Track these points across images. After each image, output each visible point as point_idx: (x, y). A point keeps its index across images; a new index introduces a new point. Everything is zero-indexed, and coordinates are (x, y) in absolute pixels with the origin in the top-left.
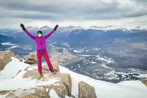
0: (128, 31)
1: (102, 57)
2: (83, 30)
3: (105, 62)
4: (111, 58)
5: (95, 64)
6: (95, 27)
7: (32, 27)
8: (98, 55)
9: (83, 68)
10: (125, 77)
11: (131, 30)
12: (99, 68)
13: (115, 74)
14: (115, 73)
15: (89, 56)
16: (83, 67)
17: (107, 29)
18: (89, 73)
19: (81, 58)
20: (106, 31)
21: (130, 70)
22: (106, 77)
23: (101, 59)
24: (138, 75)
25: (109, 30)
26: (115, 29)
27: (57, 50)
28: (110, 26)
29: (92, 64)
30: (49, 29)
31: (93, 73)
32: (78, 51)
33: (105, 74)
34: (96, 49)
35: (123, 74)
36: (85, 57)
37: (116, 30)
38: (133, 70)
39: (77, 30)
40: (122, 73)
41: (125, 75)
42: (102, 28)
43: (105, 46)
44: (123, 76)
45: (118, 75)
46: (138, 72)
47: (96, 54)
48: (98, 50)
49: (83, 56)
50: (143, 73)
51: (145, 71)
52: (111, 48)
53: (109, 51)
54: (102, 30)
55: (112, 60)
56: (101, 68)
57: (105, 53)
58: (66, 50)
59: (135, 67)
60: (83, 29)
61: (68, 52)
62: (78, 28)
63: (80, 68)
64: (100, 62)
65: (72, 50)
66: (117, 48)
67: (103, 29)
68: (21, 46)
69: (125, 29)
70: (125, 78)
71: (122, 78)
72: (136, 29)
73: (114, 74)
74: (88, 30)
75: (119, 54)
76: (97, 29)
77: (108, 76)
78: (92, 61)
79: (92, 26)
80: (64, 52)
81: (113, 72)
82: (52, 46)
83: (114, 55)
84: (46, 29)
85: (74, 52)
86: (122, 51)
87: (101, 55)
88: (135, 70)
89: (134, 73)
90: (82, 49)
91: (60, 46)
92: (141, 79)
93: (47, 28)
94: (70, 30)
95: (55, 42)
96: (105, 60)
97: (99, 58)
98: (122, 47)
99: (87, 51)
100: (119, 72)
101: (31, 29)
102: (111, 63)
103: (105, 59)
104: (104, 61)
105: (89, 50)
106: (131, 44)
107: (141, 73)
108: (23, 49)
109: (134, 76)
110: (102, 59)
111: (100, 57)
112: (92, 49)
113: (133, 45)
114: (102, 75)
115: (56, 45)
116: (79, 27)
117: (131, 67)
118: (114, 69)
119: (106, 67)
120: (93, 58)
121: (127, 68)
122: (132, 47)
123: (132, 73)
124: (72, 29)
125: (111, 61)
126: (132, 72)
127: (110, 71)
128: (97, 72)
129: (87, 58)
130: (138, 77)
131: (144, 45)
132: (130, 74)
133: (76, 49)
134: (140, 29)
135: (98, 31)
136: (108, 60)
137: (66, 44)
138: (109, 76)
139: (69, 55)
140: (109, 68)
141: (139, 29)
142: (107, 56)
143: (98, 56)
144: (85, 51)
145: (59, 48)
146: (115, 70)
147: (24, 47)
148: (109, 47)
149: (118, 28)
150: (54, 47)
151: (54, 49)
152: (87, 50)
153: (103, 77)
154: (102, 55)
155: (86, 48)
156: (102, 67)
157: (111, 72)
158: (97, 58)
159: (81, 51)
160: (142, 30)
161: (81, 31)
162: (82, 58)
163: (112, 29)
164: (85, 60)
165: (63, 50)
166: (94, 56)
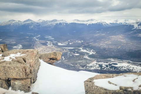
0: (107, 24)
1: (84, 49)
2: (66, 24)
3: (88, 54)
4: (93, 50)
5: (78, 56)
6: (78, 20)
7: (14, 21)
8: (81, 47)
9: (67, 60)
10: (105, 66)
11: (110, 23)
12: (82, 60)
13: (97, 65)
14: (96, 64)
15: (73, 48)
16: (67, 59)
18: (73, 64)
19: (65, 51)
20: (88, 25)
21: (110, 60)
22: (89, 67)
23: (83, 51)
24: (116, 64)
25: (90, 24)
26: (96, 22)
27: (41, 43)
28: (92, 20)
29: (76, 56)
30: (33, 22)
31: (77, 64)
32: (62, 44)
33: (87, 65)
34: (79, 42)
35: (104, 64)
36: (69, 49)
37: (97, 24)
38: (112, 60)
39: (60, 24)
40: (103, 63)
41: (105, 65)
42: (84, 21)
43: (87, 38)
44: (103, 65)
45: (99, 65)
46: (117, 62)
47: (79, 47)
48: (81, 43)
49: (67, 49)
50: (121, 63)
51: (122, 61)
52: (92, 40)
53: (91, 43)
54: (84, 24)
55: (94, 52)
56: (84, 59)
57: (87, 45)
58: (50, 43)
59: (114, 57)
60: (66, 22)
61: (52, 45)
62: (61, 22)
63: (64, 60)
64: (83, 54)
65: (56, 43)
66: (98, 41)
67: (85, 23)
68: (3, 39)
69: (105, 22)
70: (105, 67)
71: (103, 67)
72: (115, 22)
73: (95, 65)
74: (72, 23)
75: (99, 46)
76: (79, 22)
77: (90, 67)
78: (76, 53)
79: (75, 20)
80: (48, 45)
81: (95, 62)
82: (36, 39)
83: (95, 47)
84: (29, 22)
85: (58, 45)
86: (102, 43)
87: (84, 47)
88: (114, 60)
89: (113, 63)
90: (66, 42)
91: (44, 39)
92: (119, 68)
93: (31, 22)
94: (54, 24)
95: (39, 36)
96: (88, 52)
97: (82, 50)
98: (103, 39)
99: (70, 44)
100: (100, 63)
101: (13, 22)
102: (93, 54)
103: (88, 50)
104: (86, 53)
105: (72, 43)
106: (110, 37)
107: (119, 63)
108: (6, 43)
109: (113, 65)
110: (85, 51)
111: (82, 49)
112: (76, 41)
113: (112, 37)
114: (85, 66)
115: (40, 39)
117: (110, 57)
118: (95, 59)
119: (89, 58)
120: (76, 50)
121: (107, 59)
122: (111, 39)
123: (111, 63)
124: (55, 23)
125: (93, 53)
126: (112, 62)
127: (92, 61)
128: (80, 63)
129: (70, 50)
130: (116, 66)
131: (121, 37)
132: (109, 64)
133: (61, 42)
134: (118, 22)
135: (80, 24)
136: (90, 51)
137: (50, 37)
138: (92, 67)
139: (54, 48)
140: (91, 59)
141: (117, 22)
142: (89, 48)
143: (81, 48)
144: (69, 43)
145: (43, 42)
146: (96, 61)
147: (6, 41)
149: (98, 22)
150: (38, 40)
151: (38, 42)
152: (70, 42)
153: (86, 68)
154: (85, 47)
156: (84, 58)
157: (93, 63)
158: (80, 50)
159: (65, 44)
160: (119, 24)
161: (64, 24)
162: (66, 50)
163: (94, 22)
164: (68, 52)
165: (47, 43)
166: (77, 48)
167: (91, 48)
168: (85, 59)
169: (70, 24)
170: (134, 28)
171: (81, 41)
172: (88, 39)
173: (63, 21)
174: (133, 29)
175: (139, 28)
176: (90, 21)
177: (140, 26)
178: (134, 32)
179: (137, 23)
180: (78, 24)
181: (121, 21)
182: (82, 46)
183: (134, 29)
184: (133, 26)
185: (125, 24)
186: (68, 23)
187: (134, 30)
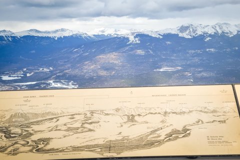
0: (90, 37)
1: (57, 82)
2: (14, 38)
4: (72, 82)
6: (37, 31)
8: (51, 80)
11: (94, 35)
15: (35, 83)
17: (57, 35)
20: (56, 39)
23: (56, 86)
25: (61, 37)
26: (71, 34)
28: (63, 30)
32: (10, 77)
34: (45, 70)
36: (27, 86)
37: (72, 36)
42: (49, 32)
43: (59, 62)
47: (47, 79)
48: (50, 71)
49: (23, 86)
52: (69, 65)
53: (67, 71)
55: (75, 85)
57: (61, 74)
60: (13, 35)
62: (2, 34)
66: (78, 65)
67: (50, 35)
69: (86, 34)
72: (100, 34)
74: (24, 37)
76: (40, 35)
79: (31, 30)
83: (75, 76)
85: (3, 79)
86: (86, 69)
87: (56, 78)
97: (53, 84)
98: (87, 62)
99: (28, 75)
103: (63, 84)
105: (32, 73)
106: (98, 57)
110: (59, 85)
111: (54, 82)
112: (38, 70)
113: (100, 58)
116: (4, 31)
122: (99, 62)
129: (31, 87)
131: (114, 57)
133: (7, 74)
134: (106, 34)
135: (42, 38)
136: (68, 85)
141: (104, 33)
142: (66, 79)
143: (51, 82)
144: (25, 75)
148: (66, 65)
149: (74, 33)
152: (28, 73)
154: (58, 79)
155: (25, 69)
158: (49, 84)
159: (18, 77)
160: (107, 35)
161: (10, 39)
162: (21, 88)
163: (67, 34)
166: (43, 81)
167: (69, 78)
169: (21, 38)
170: (129, 41)
171: (49, 69)
172: (62, 63)
173: (6, 33)
174: (128, 43)
175: (136, 41)
176: (59, 33)
177: (137, 39)
178: (130, 47)
179: (133, 34)
180: (38, 37)
181: (110, 32)
182: (53, 77)
183: (129, 43)
184: (128, 39)
185: (115, 36)
186: (17, 37)
187: (130, 45)
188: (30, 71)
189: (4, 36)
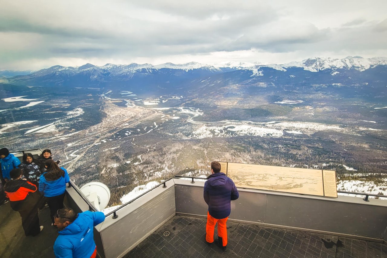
0: (216, 69)
1: (186, 108)
2: (154, 70)
3: (192, 115)
4: (199, 109)
5: (178, 119)
6: (172, 64)
7: (62, 67)
8: (181, 106)
9: (161, 128)
10: (219, 132)
11: (220, 68)
12: (184, 125)
13: (207, 131)
14: (206, 129)
15: (168, 108)
16: (162, 126)
17: (188, 68)
18: (172, 133)
19: (156, 114)
20: (187, 71)
21: (224, 123)
22: (196, 135)
23: (185, 112)
24: (234, 127)
25: (191, 69)
26: (200, 67)
27: (116, 104)
28: (193, 63)
29: (174, 120)
30: (96, 68)
31: (178, 133)
32: (150, 102)
33: (194, 132)
34: (177, 98)
35: (217, 128)
36: (162, 110)
37: (200, 69)
38: (228, 122)
39: (144, 70)
40: (215, 127)
41: (219, 130)
42: (181, 65)
43: (188, 92)
44: (216, 131)
45: (211, 131)
46: (234, 124)
47: (178, 105)
48: (180, 99)
49: (159, 110)
50: (239, 125)
51: (241, 122)
52: (197, 95)
53: (195, 99)
54: (182, 70)
55: (201, 112)
56: (187, 124)
57: (190, 102)
58: (131, 103)
59: (230, 118)
60: (153, 68)
61: (134, 105)
62: (145, 67)
63: (158, 128)
64: (184, 116)
65: (141, 101)
66: (205, 95)
67: (183, 68)
68: (46, 101)
69: (213, 67)
70: (219, 134)
71: (216, 134)
72: (226, 66)
73: (205, 131)
74: (162, 69)
75: (208, 102)
76: (174, 68)
77: (198, 134)
78: (174, 115)
79: (167, 63)
80: (128, 106)
81: (204, 127)
82: (106, 97)
83: (201, 104)
84: (89, 69)
85: (145, 104)
86: (211, 99)
87: (185, 106)
88: (229, 122)
89: (229, 126)
90: (156, 100)
91: (119, 96)
92: (237, 132)
93: (92, 68)
94: (134, 70)
95: (110, 92)
96: (192, 113)
97: (183, 110)
98: (212, 93)
99: (164, 102)
100: (212, 127)
101: (60, 70)
102: (200, 116)
103: (191, 111)
104: (190, 114)
105: (167, 100)
106: (222, 88)
107: (237, 125)
108: (52, 106)
109: (229, 129)
110: (187, 111)
111: (183, 108)
112: (172, 97)
114: (190, 134)
115: (112, 96)
116: (147, 64)
117: (225, 118)
118: (204, 123)
119: (194, 122)
120: (174, 111)
121: (220, 121)
122: (223, 92)
123: (226, 127)
124: (135, 69)
125: (199, 113)
126: (227, 125)
127: (200, 126)
128: (182, 131)
129: (165, 112)
130: (233, 130)
132: (224, 128)
133: (148, 100)
134: (231, 67)
135: (176, 70)
136: (195, 112)
137: (129, 93)
138: (200, 134)
139: (138, 110)
140: (198, 123)
141: (229, 66)
142: (193, 106)
143: (181, 108)
144: (161, 101)
145: (118, 100)
146: (205, 125)
147: (53, 103)
148: (194, 94)
149: (203, 66)
150: (109, 98)
151: (110, 102)
152: (163, 100)
153: (192, 136)
154: (187, 106)
155: (161, 97)
156: (188, 122)
157: (201, 129)
158: (180, 110)
159: (156, 102)
160: (232, 68)
161: (151, 71)
162: (158, 112)
163: (196, 67)
164: (163, 115)
165: (126, 102)
166: (174, 108)
167: (196, 106)
168: (189, 124)
169: (159, 70)
170: (252, 74)
171: (180, 97)
172: (190, 93)
173: (148, 66)
174: (251, 76)
175: (259, 74)
176: (190, 65)
177: (260, 72)
178: (253, 80)
179: (257, 67)
180: (172, 69)
181: (235, 64)
182: (183, 104)
183: (253, 75)
184: (251, 72)
185: (240, 69)
186: (156, 69)
187: (253, 77)
188: (165, 98)
189: (146, 68)
